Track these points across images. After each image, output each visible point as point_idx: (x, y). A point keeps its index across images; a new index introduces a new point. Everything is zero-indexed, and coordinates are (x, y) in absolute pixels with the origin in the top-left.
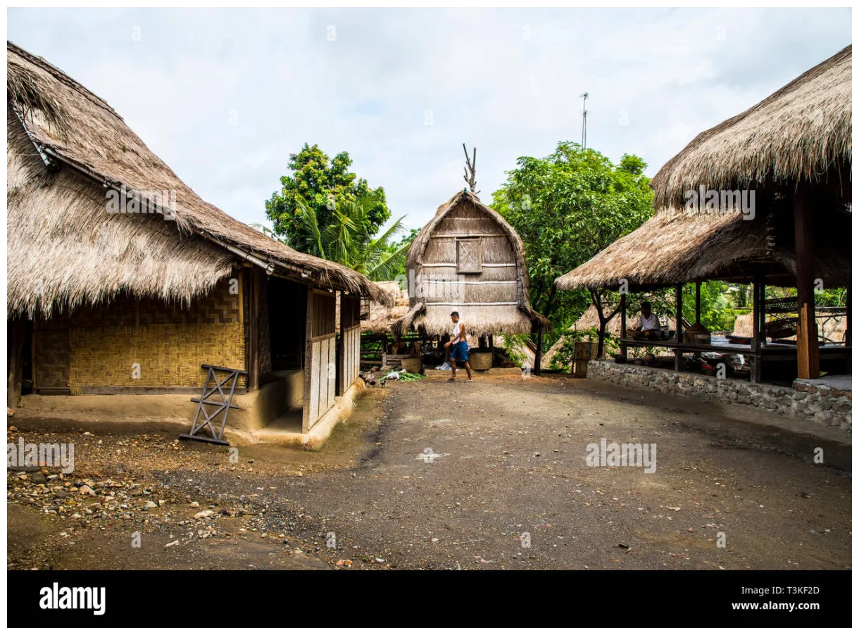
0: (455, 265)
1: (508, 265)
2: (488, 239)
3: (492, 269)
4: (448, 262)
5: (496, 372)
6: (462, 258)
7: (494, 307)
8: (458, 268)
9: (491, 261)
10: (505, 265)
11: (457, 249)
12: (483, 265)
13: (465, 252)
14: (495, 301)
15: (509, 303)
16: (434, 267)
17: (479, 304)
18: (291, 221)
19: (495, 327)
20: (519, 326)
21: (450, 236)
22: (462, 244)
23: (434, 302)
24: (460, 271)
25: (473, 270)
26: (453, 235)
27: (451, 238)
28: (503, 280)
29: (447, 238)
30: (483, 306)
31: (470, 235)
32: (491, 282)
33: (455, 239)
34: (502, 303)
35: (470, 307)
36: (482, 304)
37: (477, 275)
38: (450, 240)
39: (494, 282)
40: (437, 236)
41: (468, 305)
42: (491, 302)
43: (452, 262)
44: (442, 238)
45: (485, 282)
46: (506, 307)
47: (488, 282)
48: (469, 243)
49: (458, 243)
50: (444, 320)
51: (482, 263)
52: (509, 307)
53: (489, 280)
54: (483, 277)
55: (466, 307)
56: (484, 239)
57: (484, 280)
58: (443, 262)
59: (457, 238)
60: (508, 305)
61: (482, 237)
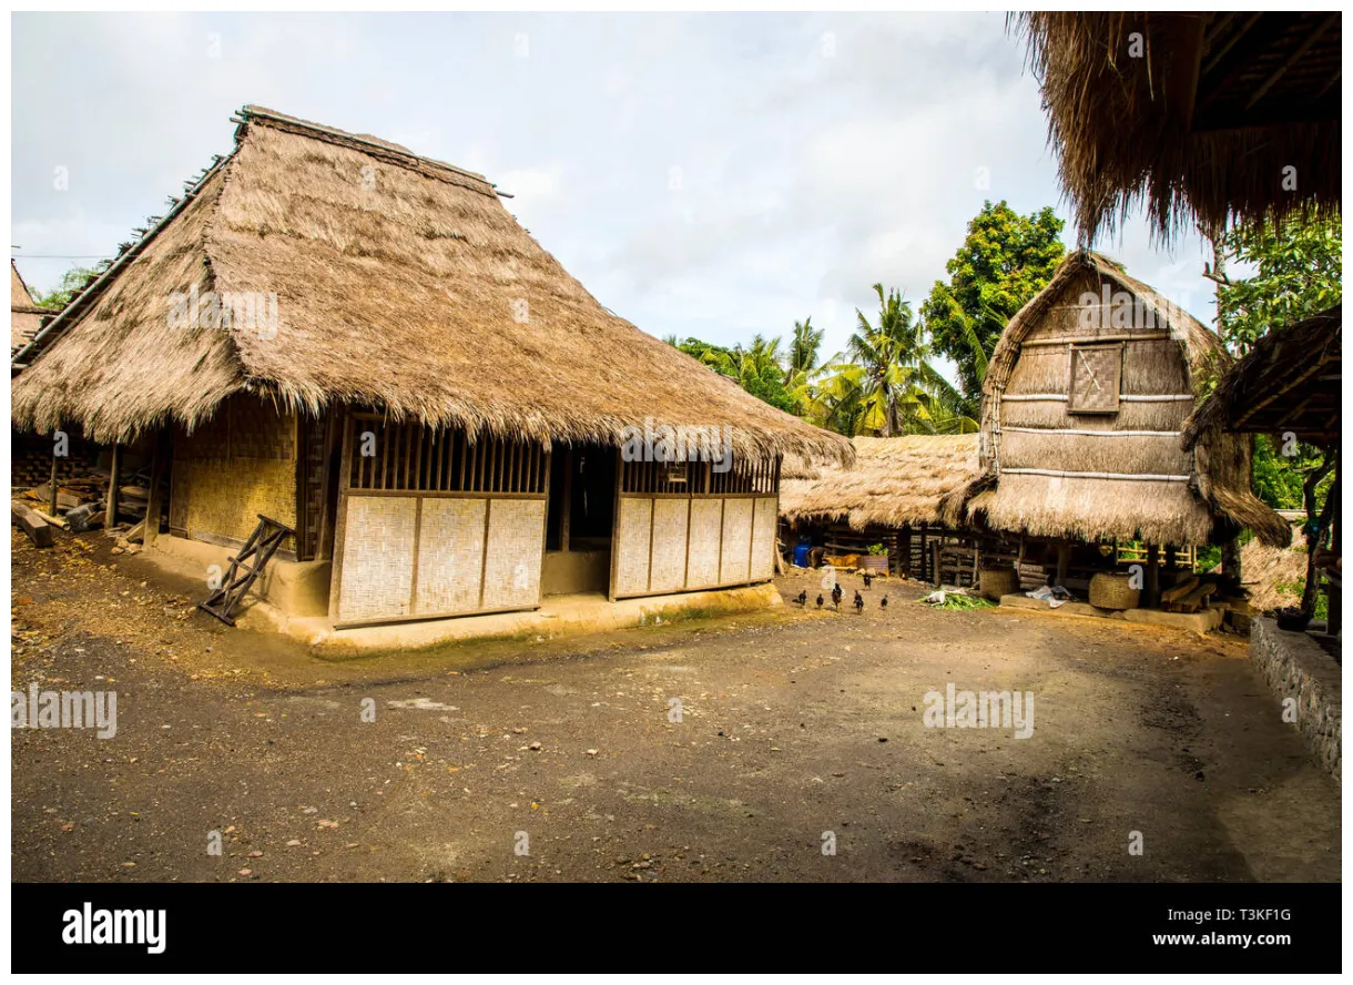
0: (1066, 397)
1: (1178, 397)
2: (1139, 344)
3: (1139, 407)
4: (1053, 391)
5: (1142, 619)
6: (1081, 382)
7: (1137, 484)
8: (1069, 403)
9: (1140, 391)
10: (1170, 397)
11: (1074, 366)
12: (1123, 397)
13: (1087, 372)
14: (1140, 472)
15: (1171, 477)
16: (1026, 401)
17: (1104, 475)
18: (945, 331)
19: (1125, 524)
20: (1180, 527)
21: (1060, 340)
22: (1083, 355)
23: (1017, 466)
24: (1074, 409)
25: (1100, 407)
26: (1066, 340)
27: (1064, 344)
28: (1163, 429)
29: (1056, 345)
30: (1115, 479)
31: (1100, 338)
32: (1138, 432)
33: (1071, 346)
34: (1157, 477)
35: (1087, 481)
36: (1111, 475)
37: (1108, 417)
38: (1061, 349)
39: (1144, 432)
40: (1035, 342)
41: (1084, 477)
42: (1132, 472)
43: (1061, 392)
44: (1046, 346)
45: (1125, 432)
46: (1164, 484)
47: (1131, 432)
48: (1097, 354)
49: (1075, 354)
50: (1026, 503)
51: (1121, 393)
52: (1171, 485)
53: (1133, 428)
54: (1121, 421)
55: (1078, 480)
56: (1131, 345)
57: (1122, 429)
58: (1043, 391)
59: (1076, 344)
60: (1168, 481)
61: (1127, 340)
